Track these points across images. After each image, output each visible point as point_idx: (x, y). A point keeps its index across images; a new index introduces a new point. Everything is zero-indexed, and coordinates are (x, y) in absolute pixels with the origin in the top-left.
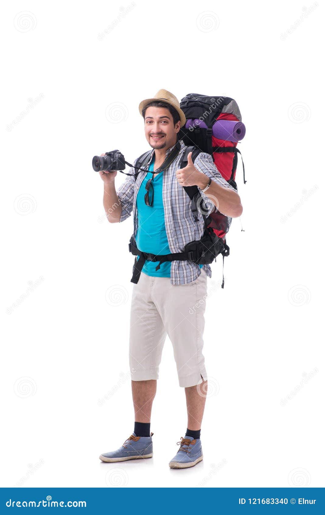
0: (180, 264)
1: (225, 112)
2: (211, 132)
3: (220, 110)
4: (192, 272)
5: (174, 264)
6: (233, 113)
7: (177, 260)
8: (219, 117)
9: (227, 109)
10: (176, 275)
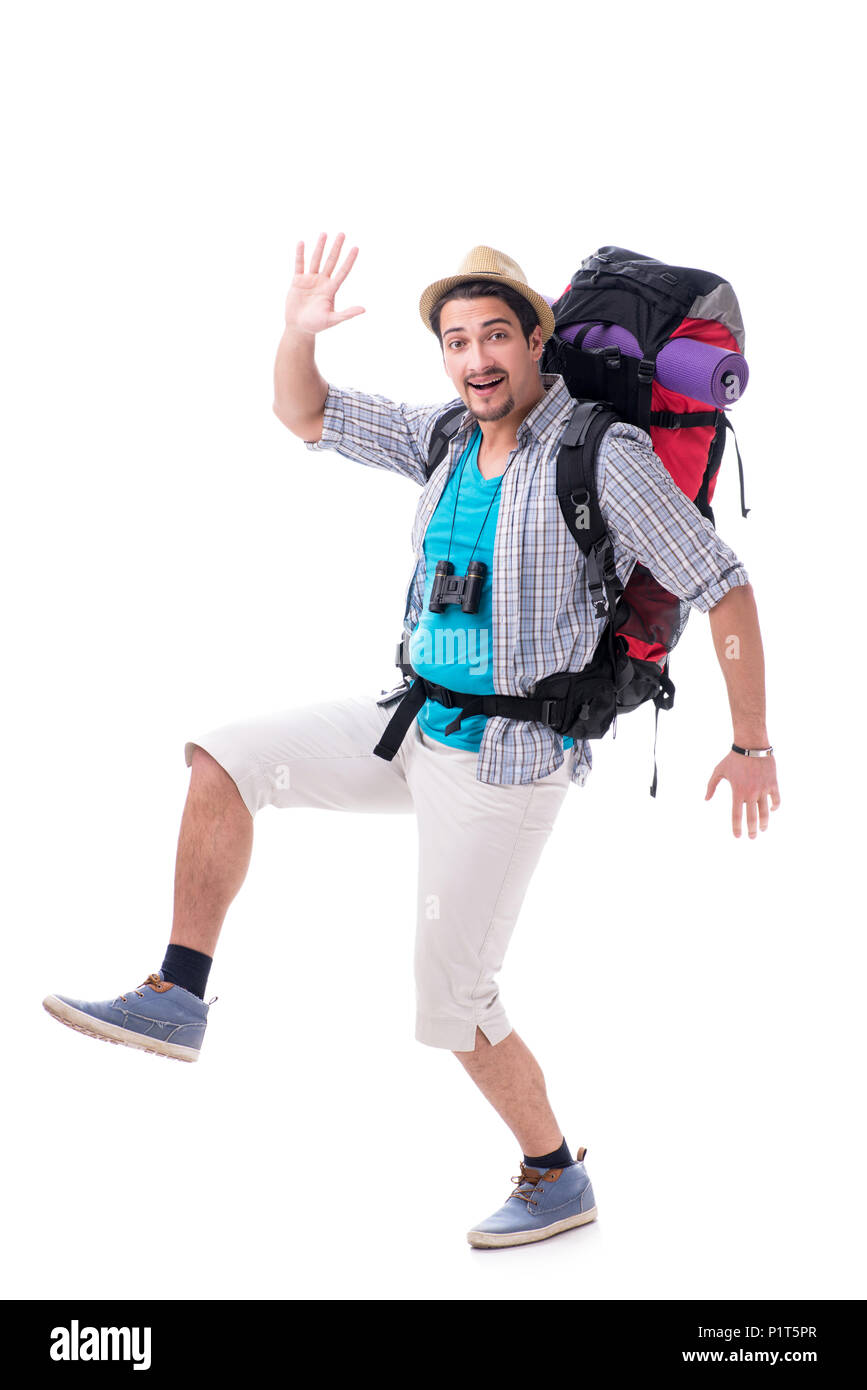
0: (512, 729)
1: (698, 316)
2: (651, 371)
3: (683, 309)
4: (539, 753)
5: (495, 725)
6: (722, 320)
7: (503, 715)
8: (677, 331)
9: (705, 308)
10: (494, 756)
